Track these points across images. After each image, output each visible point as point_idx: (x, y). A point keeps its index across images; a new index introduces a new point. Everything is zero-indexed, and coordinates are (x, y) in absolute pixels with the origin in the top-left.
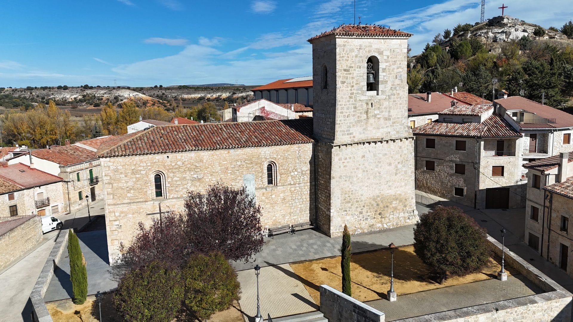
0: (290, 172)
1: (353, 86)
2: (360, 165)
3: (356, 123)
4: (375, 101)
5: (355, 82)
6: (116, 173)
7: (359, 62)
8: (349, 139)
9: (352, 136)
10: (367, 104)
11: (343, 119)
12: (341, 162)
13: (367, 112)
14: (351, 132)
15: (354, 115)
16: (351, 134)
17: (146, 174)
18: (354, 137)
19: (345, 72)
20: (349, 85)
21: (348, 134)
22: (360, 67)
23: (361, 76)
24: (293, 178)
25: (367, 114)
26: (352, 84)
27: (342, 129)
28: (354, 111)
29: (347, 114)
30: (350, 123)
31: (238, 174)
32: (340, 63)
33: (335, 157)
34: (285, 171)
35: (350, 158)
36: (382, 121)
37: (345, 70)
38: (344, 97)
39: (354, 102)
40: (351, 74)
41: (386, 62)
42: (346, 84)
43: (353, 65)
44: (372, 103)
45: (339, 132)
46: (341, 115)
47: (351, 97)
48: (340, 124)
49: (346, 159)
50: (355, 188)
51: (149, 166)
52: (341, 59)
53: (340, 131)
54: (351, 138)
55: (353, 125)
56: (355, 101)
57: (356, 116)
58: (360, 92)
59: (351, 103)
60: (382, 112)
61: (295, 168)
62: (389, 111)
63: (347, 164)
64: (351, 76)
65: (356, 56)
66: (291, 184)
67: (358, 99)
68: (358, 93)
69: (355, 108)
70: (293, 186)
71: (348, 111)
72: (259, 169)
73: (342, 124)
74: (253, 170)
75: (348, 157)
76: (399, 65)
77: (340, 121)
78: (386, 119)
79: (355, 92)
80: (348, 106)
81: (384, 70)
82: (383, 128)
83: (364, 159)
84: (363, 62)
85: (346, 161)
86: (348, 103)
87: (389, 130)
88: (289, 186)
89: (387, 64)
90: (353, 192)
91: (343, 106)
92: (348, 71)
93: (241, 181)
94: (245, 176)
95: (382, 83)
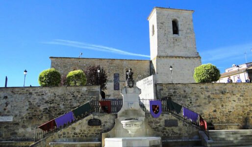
0: (138, 75)
3: (168, 47)
4: (178, 38)
7: (168, 21)
8: (165, 55)
9: (166, 53)
10: (174, 39)
11: (161, 44)
12: (161, 66)
13: (174, 43)
15: (167, 44)
17: (69, 68)
18: (168, 54)
22: (169, 23)
23: (169, 27)
24: (139, 78)
26: (165, 30)
29: (163, 43)
30: (165, 47)
31: (111, 72)
32: (159, 20)
34: (135, 74)
36: (182, 48)
37: (161, 23)
38: (161, 35)
41: (182, 22)
42: (162, 29)
43: (165, 21)
47: (164, 35)
52: (159, 18)
53: (160, 50)
55: (167, 49)
56: (167, 37)
59: (165, 38)
60: (182, 44)
64: (164, 26)
65: (166, 18)
67: (169, 37)
68: (168, 34)
69: (167, 40)
72: (122, 72)
73: (161, 47)
74: (119, 72)
76: (189, 24)
79: (166, 33)
81: (181, 25)
82: (183, 51)
84: (170, 21)
86: (163, 38)
91: (161, 39)
93: (113, 77)
94: (114, 74)
95: (181, 30)
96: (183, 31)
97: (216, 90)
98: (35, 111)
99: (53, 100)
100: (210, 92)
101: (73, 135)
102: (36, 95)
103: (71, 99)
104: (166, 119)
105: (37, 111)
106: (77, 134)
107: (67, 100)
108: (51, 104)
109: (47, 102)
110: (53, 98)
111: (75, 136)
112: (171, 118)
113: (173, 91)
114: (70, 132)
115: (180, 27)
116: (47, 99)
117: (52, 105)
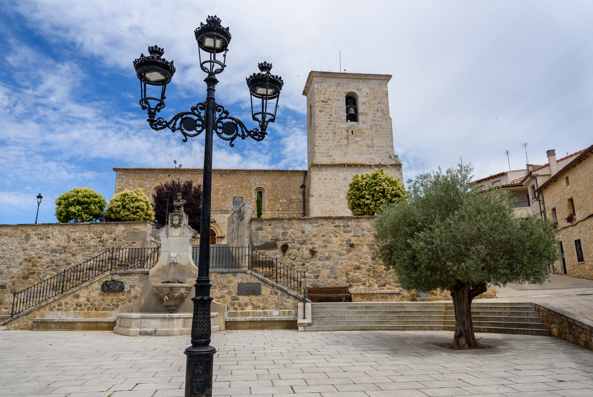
0: (279, 200)
1: (331, 115)
2: (341, 186)
3: (335, 146)
4: (356, 129)
5: (333, 112)
6: (126, 185)
7: (338, 96)
8: (329, 161)
9: (332, 158)
10: (347, 131)
11: (321, 142)
12: (321, 182)
13: (347, 138)
14: (331, 154)
15: (333, 140)
16: (330, 156)
17: (150, 187)
18: (334, 159)
19: (323, 103)
20: (327, 114)
21: (327, 156)
22: (338, 100)
23: (339, 108)
24: (282, 205)
25: (348, 140)
26: (330, 113)
27: (321, 151)
28: (333, 136)
29: (326, 139)
30: (330, 146)
31: (228, 195)
32: (318, 96)
33: (315, 177)
34: (274, 197)
35: (331, 179)
36: (364, 148)
37: (323, 101)
38: (322, 123)
39: (333, 129)
40: (329, 105)
41: (366, 97)
42: (324, 113)
43: (331, 98)
44: (352, 131)
45: (318, 153)
46: (320, 138)
47: (329, 124)
48: (318, 146)
49: (326, 179)
50: (336, 208)
51: (153, 181)
52: (319, 93)
53: (320, 153)
54: (330, 160)
55: (333, 149)
56: (334, 127)
57: (336, 141)
58: (339, 120)
59: (330, 128)
60: (364, 139)
61: (284, 196)
62: (372, 140)
63: (328, 184)
64: (329, 106)
65: (334, 91)
66: (279, 210)
67: (337, 126)
68: (337, 121)
69: (335, 133)
70: (281, 212)
71: (327, 136)
72: (248, 193)
73: (321, 146)
74: (243, 193)
75: (328, 177)
76: (380, 101)
77: (319, 143)
78: (368, 146)
79: (333, 120)
80: (327, 131)
81: (364, 103)
82: (365, 154)
83: (346, 181)
84: (341, 96)
85: (326, 181)
86: (327, 129)
87: (373, 157)
88: (278, 212)
89: (367, 99)
90: (334, 212)
91: (322, 131)
92: (326, 102)
93: (231, 203)
94: (234, 198)
95: (362, 114)
96: (367, 114)
97: (363, 230)
98: (33, 266)
99: (65, 248)
100: (352, 233)
101: (75, 306)
102: (36, 238)
103: (96, 246)
104: (240, 281)
105: (36, 266)
106: (81, 306)
107: (89, 247)
108: (61, 253)
109: (54, 251)
110: (66, 245)
111: (78, 308)
112: (249, 281)
113: (282, 231)
114: (70, 302)
115: (361, 108)
116: (54, 247)
117: (63, 256)
